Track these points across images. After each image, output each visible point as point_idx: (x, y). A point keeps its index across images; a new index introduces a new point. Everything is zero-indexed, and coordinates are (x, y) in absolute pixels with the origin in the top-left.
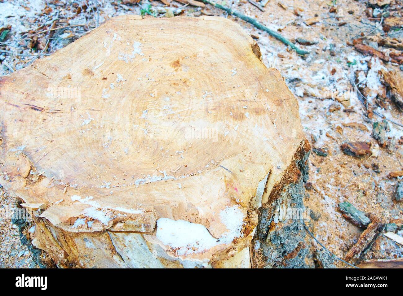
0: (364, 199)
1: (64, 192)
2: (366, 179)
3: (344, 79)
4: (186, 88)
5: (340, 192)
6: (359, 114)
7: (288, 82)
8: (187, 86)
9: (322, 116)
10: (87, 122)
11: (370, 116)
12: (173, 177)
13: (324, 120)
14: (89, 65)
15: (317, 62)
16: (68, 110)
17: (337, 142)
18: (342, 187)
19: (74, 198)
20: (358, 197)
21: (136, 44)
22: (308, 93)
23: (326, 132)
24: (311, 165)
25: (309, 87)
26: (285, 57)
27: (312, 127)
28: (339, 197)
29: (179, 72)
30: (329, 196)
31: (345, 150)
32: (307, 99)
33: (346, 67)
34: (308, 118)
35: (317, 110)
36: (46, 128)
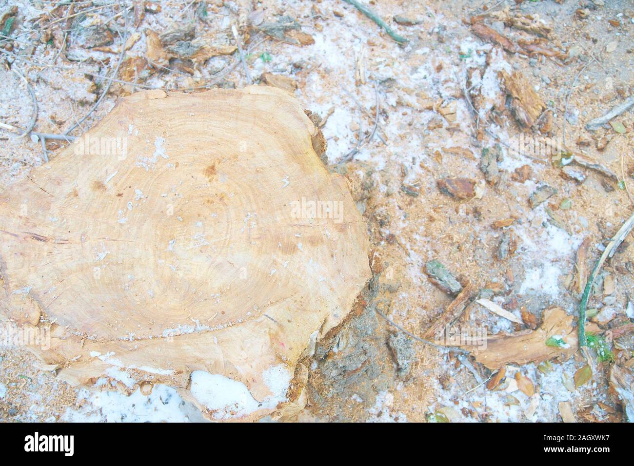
0: (457, 255)
1: (81, 346)
2: (463, 229)
3: (452, 80)
4: (223, 208)
5: (430, 245)
6: (466, 134)
7: (378, 84)
8: (225, 204)
9: (418, 135)
10: (102, 256)
11: (480, 138)
12: (208, 327)
13: (420, 141)
14: (99, 176)
15: (419, 52)
16: (78, 240)
17: (433, 175)
18: (432, 238)
19: (93, 354)
20: (450, 253)
21: (159, 141)
22: (403, 102)
23: (421, 160)
24: (397, 208)
25: (405, 93)
26: (376, 45)
27: (404, 153)
28: (428, 251)
29: (214, 183)
30: (415, 251)
31: (441, 187)
32: (402, 110)
33: (457, 61)
34: (399, 140)
35: (412, 127)
36: (53, 264)
